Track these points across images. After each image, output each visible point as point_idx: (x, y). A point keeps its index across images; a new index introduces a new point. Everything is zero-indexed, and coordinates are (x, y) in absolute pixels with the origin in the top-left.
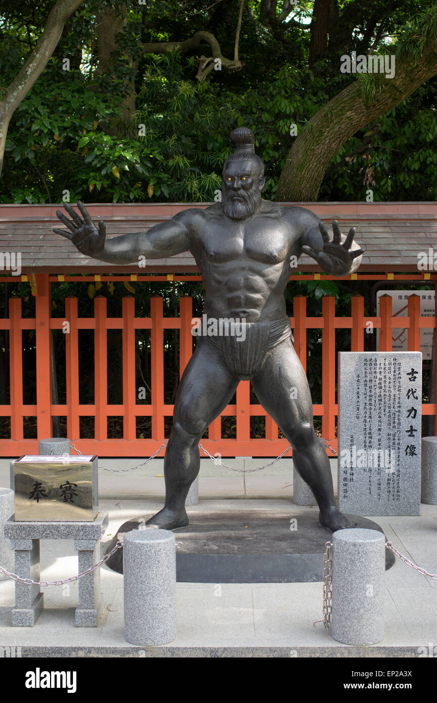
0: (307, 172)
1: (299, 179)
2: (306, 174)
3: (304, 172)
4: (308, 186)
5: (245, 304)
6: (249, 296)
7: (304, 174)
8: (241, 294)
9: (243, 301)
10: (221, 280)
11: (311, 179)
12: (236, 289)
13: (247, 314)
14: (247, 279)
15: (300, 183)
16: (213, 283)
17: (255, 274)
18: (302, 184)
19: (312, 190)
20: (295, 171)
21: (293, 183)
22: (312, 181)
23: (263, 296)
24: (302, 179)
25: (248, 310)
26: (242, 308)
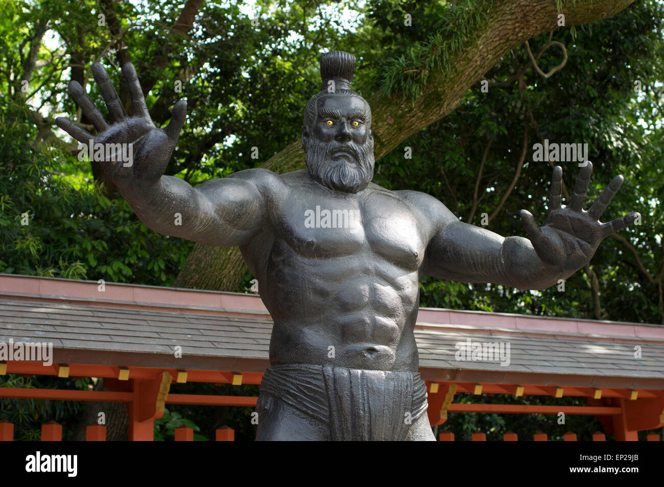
0: (235, 252)
1: (222, 262)
2: (233, 254)
3: (230, 251)
4: (232, 273)
5: (373, 335)
6: (379, 320)
7: (231, 254)
8: (366, 316)
9: (369, 329)
10: (329, 289)
11: (238, 263)
12: (358, 306)
13: (376, 354)
14: (373, 290)
15: (223, 267)
16: (311, 296)
17: (386, 283)
18: (224, 269)
19: (235, 280)
20: (217, 250)
21: (211, 267)
22: (239, 265)
23: (397, 324)
24: (226, 262)
25: (377, 347)
26: (367, 341)
